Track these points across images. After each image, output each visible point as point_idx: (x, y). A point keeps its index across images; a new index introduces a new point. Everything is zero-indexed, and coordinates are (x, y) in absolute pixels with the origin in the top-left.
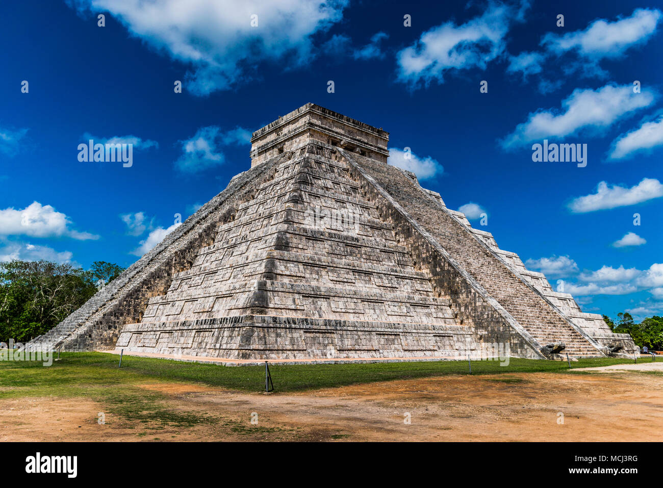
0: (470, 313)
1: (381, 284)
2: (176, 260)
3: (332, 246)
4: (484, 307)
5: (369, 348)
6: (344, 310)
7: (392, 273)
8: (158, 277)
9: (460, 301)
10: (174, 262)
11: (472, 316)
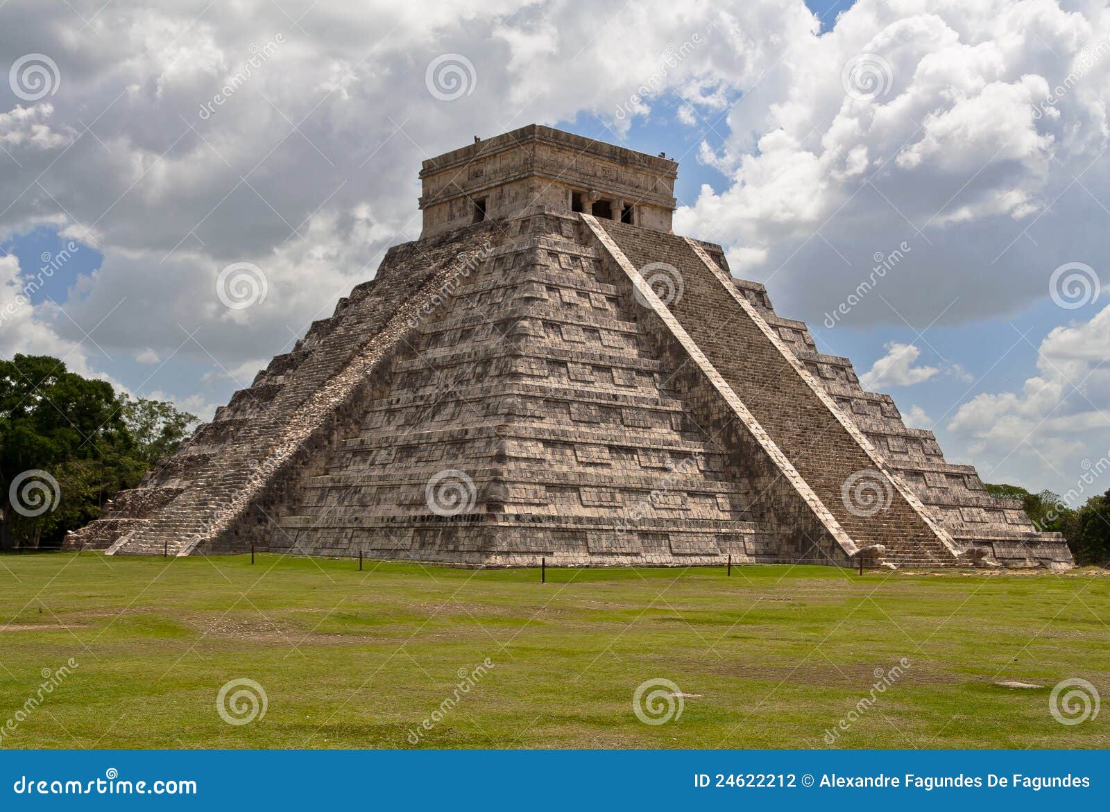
0: (772, 504)
1: (648, 464)
2: (338, 420)
3: (579, 410)
4: (791, 496)
5: (629, 550)
6: (597, 504)
7: (665, 447)
8: (316, 447)
9: (759, 486)
10: (336, 423)
11: (775, 509)
